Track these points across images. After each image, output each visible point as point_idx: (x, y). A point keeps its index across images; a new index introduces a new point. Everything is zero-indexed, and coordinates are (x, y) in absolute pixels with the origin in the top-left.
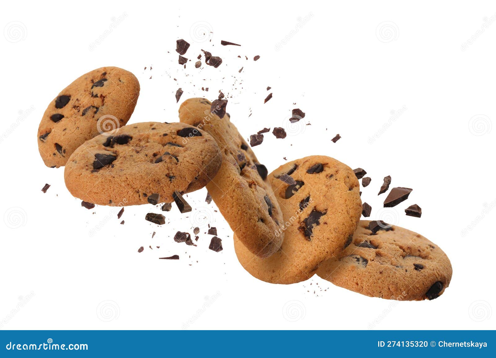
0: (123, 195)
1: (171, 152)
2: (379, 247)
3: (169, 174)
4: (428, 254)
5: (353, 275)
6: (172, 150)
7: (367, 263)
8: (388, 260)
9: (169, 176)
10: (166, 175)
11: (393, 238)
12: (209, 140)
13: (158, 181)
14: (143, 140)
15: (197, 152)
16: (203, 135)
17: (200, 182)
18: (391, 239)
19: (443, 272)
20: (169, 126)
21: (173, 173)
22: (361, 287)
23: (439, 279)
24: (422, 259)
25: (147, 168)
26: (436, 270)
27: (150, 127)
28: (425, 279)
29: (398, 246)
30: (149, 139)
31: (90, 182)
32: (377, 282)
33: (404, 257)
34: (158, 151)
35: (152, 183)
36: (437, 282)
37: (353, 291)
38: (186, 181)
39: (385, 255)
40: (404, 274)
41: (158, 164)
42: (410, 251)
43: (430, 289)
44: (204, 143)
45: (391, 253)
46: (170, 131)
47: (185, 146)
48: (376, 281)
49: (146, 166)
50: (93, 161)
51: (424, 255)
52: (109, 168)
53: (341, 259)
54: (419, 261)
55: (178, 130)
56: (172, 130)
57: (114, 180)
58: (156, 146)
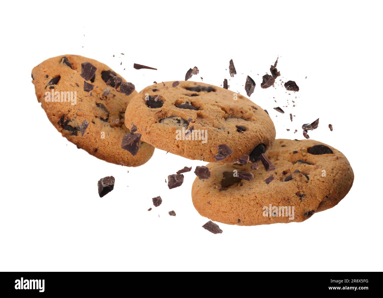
0: (252, 214)
1: (301, 170)
2: (200, 108)
3: (299, 192)
4: (251, 115)
5: (173, 137)
6: (302, 168)
7: (188, 125)
8: (209, 121)
9: (299, 194)
10: (296, 194)
11: (215, 99)
12: (341, 157)
13: (288, 199)
14: (273, 157)
15: (328, 170)
16: (334, 153)
17: (331, 201)
18: (213, 100)
19: (266, 134)
20: (299, 143)
21: (303, 191)
22: (182, 149)
23: (262, 141)
24: (244, 121)
25: (277, 186)
26: (259, 132)
27: (279, 144)
28: (248, 141)
29: (220, 108)
30: (278, 157)
31: (218, 201)
32: (199, 144)
33: (226, 119)
34: (288, 169)
35: (281, 202)
36: (260, 144)
37: (174, 153)
38: (317, 200)
39: (207, 117)
40: (226, 136)
41: (288, 182)
42: (233, 113)
43: (253, 151)
44: (335, 161)
45: (213, 114)
46: (300, 149)
47: (316, 164)
48: (197, 144)
49: (276, 184)
50: (221, 180)
51: (246, 116)
52: (238, 187)
53: (162, 121)
54: (242, 123)
55: (308, 148)
56: (302, 148)
57: (243, 198)
58: (286, 164)
